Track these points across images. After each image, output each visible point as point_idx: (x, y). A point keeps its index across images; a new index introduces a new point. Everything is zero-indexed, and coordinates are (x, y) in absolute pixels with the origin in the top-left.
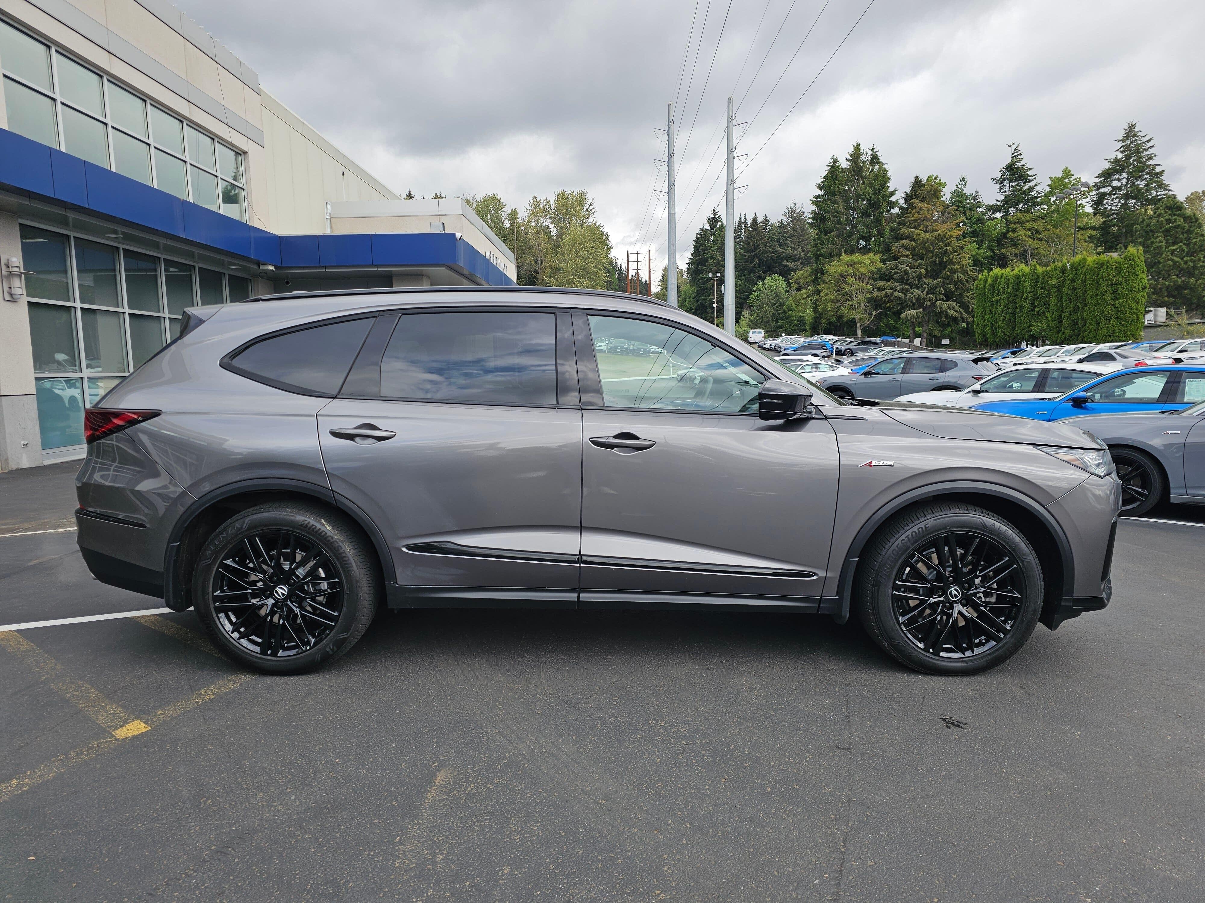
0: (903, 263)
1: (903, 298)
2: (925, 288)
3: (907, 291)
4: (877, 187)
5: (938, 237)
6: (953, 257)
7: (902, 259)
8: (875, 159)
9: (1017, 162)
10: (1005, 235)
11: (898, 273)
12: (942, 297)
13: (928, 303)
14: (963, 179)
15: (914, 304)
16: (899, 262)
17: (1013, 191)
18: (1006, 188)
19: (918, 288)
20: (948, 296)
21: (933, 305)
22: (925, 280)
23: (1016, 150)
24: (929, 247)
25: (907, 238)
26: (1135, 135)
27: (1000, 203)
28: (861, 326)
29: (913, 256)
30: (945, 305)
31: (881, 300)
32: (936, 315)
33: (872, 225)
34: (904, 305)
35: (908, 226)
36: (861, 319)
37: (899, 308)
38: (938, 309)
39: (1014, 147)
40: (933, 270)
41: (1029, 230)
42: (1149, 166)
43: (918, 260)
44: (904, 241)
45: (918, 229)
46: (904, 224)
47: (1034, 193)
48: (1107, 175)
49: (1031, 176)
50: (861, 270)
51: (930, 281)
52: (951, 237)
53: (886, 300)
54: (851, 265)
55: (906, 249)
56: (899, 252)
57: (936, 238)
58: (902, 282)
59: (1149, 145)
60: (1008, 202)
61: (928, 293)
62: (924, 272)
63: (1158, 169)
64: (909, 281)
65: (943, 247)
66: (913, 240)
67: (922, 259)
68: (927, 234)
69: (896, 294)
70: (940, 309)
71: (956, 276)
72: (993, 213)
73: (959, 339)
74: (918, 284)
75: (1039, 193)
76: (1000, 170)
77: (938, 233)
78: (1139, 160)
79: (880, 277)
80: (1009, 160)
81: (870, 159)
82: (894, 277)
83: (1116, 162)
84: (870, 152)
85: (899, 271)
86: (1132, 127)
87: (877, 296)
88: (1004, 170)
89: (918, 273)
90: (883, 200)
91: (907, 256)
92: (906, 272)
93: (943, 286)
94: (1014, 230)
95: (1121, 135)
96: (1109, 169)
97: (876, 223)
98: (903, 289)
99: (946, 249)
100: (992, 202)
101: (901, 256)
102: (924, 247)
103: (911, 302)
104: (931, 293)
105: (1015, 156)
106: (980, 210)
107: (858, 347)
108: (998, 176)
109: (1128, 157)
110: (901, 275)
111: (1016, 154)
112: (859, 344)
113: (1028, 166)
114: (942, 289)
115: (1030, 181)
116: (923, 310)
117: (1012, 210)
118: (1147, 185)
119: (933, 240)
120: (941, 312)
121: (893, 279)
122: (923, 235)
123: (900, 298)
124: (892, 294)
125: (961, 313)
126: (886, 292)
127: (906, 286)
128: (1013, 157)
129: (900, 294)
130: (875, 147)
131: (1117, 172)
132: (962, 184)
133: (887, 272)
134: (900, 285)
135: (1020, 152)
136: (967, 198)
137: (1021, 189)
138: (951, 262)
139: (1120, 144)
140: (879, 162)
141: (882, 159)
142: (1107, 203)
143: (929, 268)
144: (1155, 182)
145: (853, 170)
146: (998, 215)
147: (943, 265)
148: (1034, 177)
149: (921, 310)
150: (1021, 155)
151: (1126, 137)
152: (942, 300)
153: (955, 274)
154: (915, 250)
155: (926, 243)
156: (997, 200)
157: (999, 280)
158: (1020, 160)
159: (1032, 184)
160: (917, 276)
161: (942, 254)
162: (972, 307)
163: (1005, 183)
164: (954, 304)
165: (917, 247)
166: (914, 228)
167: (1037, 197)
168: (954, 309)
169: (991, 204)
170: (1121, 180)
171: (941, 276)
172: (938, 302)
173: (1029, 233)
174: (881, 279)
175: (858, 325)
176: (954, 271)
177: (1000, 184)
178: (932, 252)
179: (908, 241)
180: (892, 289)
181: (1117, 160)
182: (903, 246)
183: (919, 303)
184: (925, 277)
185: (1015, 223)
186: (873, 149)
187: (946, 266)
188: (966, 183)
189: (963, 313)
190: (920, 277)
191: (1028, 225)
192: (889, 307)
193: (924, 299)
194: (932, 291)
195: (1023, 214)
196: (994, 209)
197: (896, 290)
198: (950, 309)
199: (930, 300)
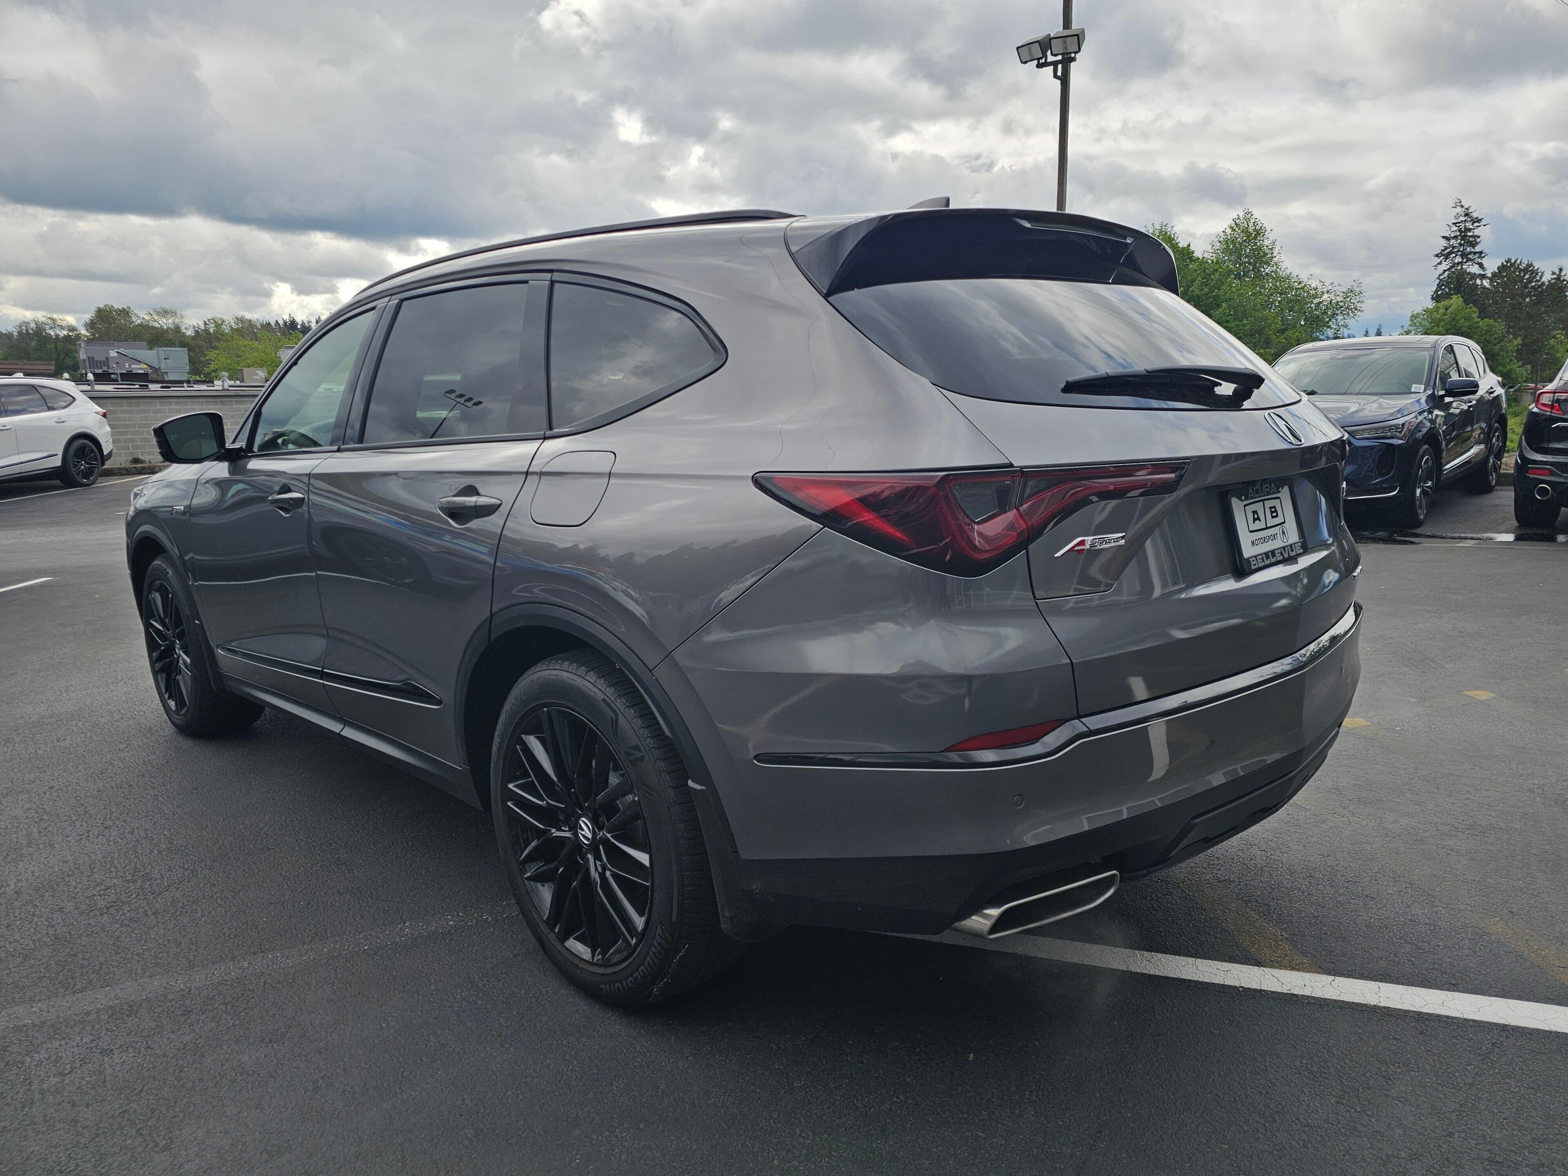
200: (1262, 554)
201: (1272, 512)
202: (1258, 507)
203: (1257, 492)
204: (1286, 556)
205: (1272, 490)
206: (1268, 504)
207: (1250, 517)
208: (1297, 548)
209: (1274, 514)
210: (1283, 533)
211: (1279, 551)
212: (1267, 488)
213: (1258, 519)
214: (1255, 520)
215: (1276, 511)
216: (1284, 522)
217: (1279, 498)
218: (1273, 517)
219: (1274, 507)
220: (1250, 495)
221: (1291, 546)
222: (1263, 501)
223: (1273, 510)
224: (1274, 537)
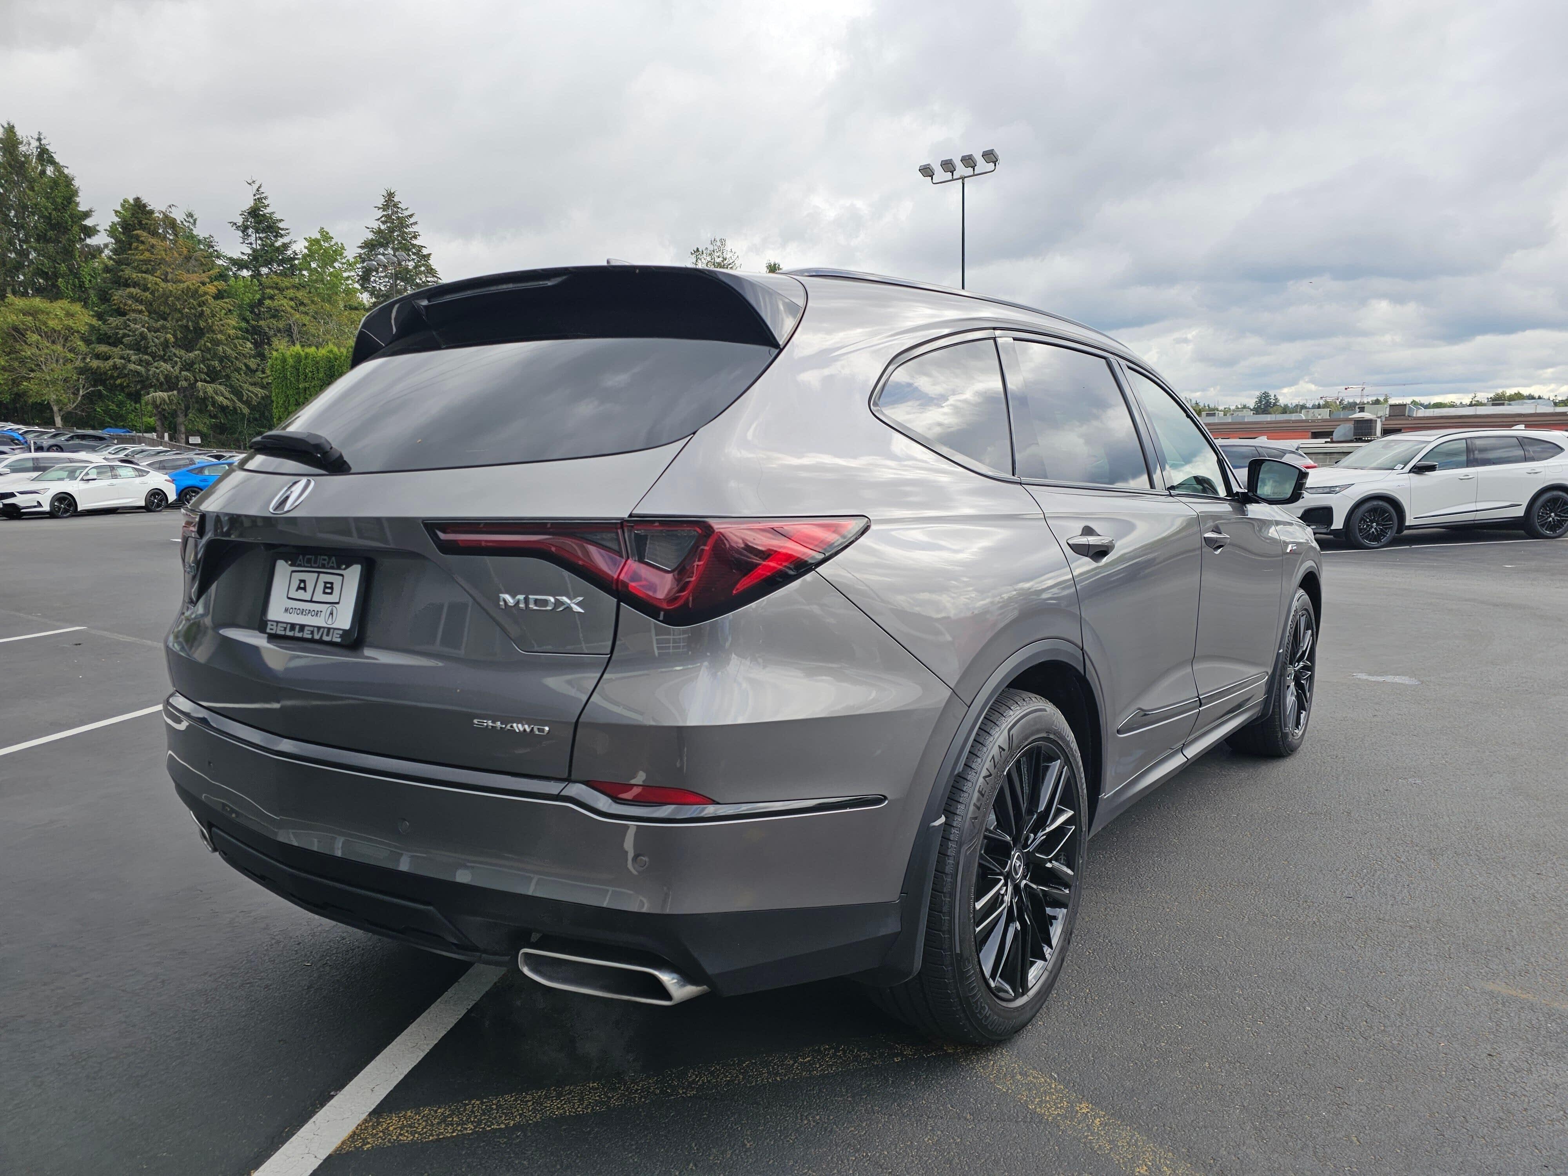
0: (135, 321)
1: (143, 373)
2: (176, 363)
3: (148, 363)
4: (59, 200)
5: (187, 290)
6: (213, 323)
7: (133, 315)
8: (45, 156)
9: (262, 207)
10: (260, 303)
11: (129, 336)
12: (203, 376)
13: (184, 384)
14: (190, 215)
15: (161, 384)
16: (128, 320)
17: (263, 245)
18: (252, 239)
19: (165, 361)
20: (213, 376)
21: (193, 386)
22: (173, 350)
23: (258, 190)
24: (174, 304)
25: (135, 285)
26: (395, 206)
27: (246, 257)
28: (60, 410)
29: (150, 313)
30: (210, 388)
31: (105, 373)
32: (197, 402)
33: (58, 257)
34: (146, 384)
35: (135, 268)
36: (58, 402)
37: (139, 387)
38: (201, 394)
39: (255, 186)
40: (185, 337)
41: (291, 299)
42: (414, 246)
43: (159, 321)
44: (132, 290)
45: (152, 275)
46: (128, 265)
47: (289, 252)
48: (370, 246)
49: (282, 229)
50: (51, 323)
51: (183, 352)
52: (206, 293)
53: (115, 375)
54: (31, 314)
55: (137, 301)
56: (125, 304)
57: (183, 292)
58: (138, 350)
59: (412, 220)
60: (257, 259)
61: (181, 370)
62: (172, 340)
63: (425, 252)
64: (149, 350)
65: (197, 307)
66: (146, 289)
67: (165, 319)
68: (169, 284)
69: (132, 366)
70: (204, 394)
71: (220, 348)
72: (238, 270)
73: (214, 437)
74: (164, 355)
75: (296, 254)
76: (240, 213)
77: (186, 284)
78: (403, 235)
79: (98, 338)
80: (251, 203)
81: (35, 153)
82: (125, 340)
83: (379, 233)
84: (35, 144)
85: (131, 333)
86: (390, 195)
87: (98, 367)
88: (246, 214)
89: (162, 339)
90: (73, 222)
91: (141, 312)
92: (143, 337)
93: (203, 361)
94: (271, 298)
95: (381, 202)
96: (372, 239)
97: (65, 255)
98: (141, 361)
99: (202, 311)
100: (236, 255)
101: (129, 310)
102: (166, 303)
103: (158, 380)
104: (187, 370)
105: (258, 199)
106: (219, 262)
107: (71, 442)
108: (240, 221)
109: (391, 230)
110: (136, 340)
111: (258, 196)
112: (72, 438)
113: (277, 216)
114: (202, 366)
115: (282, 236)
116: (178, 393)
117: (264, 270)
118: (416, 267)
119: (180, 295)
120: (205, 399)
121: (122, 343)
122: (163, 284)
123: (138, 373)
124: (124, 367)
125: (234, 401)
126: (115, 362)
127: (146, 357)
128: (255, 200)
129: (139, 367)
130: (42, 137)
131: (382, 245)
132: (189, 222)
133: (110, 333)
134: (136, 354)
135: (263, 195)
136: (199, 241)
137: (272, 245)
138: (211, 329)
139: (380, 213)
140: (52, 161)
141: (57, 158)
142: (375, 281)
143: (179, 335)
144: (423, 265)
145: (10, 165)
146: (245, 273)
147: (199, 332)
148: (287, 231)
149: (175, 392)
150: (266, 198)
151: (385, 207)
152: (205, 381)
153: (219, 346)
154: (151, 304)
155: (168, 297)
156: (243, 253)
157: (304, 361)
158: (266, 206)
159: (285, 240)
160: (161, 344)
161: (195, 316)
162: (247, 394)
163: (250, 231)
164: (222, 388)
165: (154, 300)
166: (145, 272)
167: (295, 259)
168: (223, 395)
169: (235, 257)
170: (387, 254)
171: (198, 346)
172: (199, 384)
173: (292, 303)
174: (100, 341)
175: (55, 409)
176: (218, 343)
177: (243, 232)
178: (180, 311)
179: (139, 291)
180: (122, 358)
181: (379, 231)
182: (131, 296)
183: (170, 383)
184: (173, 347)
185: (271, 288)
186: (39, 140)
187: (203, 334)
188: (195, 221)
189: (237, 401)
190: (166, 345)
191: (291, 293)
192: (121, 384)
193: (177, 377)
194: (188, 366)
195: (281, 278)
196: (241, 264)
197: (129, 361)
198: (217, 394)
199: (186, 380)
200: (287, 623)
201: (325, 587)
202: (310, 578)
203: (309, 561)
204: (317, 637)
205: (331, 564)
206: (324, 578)
207: (295, 584)
208: (335, 635)
209: (329, 591)
210: (331, 614)
211: (311, 629)
212: (324, 560)
213: (304, 589)
214: (299, 588)
215: (332, 588)
216: (338, 603)
217: (342, 575)
218: (324, 593)
219: (332, 583)
220: (298, 562)
221: (329, 629)
222: (319, 573)
223: (329, 585)
224: (317, 613)
